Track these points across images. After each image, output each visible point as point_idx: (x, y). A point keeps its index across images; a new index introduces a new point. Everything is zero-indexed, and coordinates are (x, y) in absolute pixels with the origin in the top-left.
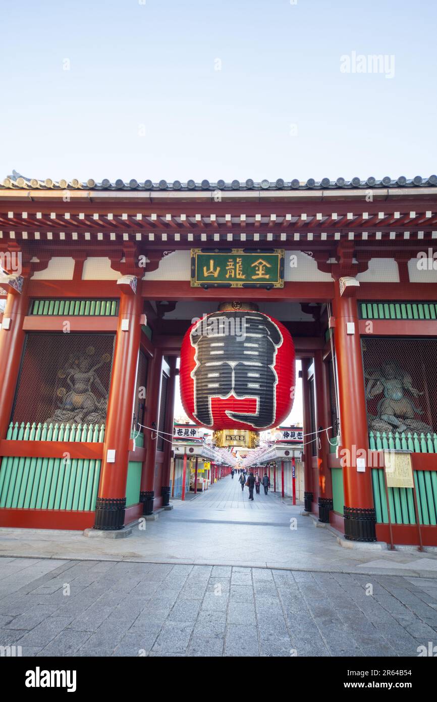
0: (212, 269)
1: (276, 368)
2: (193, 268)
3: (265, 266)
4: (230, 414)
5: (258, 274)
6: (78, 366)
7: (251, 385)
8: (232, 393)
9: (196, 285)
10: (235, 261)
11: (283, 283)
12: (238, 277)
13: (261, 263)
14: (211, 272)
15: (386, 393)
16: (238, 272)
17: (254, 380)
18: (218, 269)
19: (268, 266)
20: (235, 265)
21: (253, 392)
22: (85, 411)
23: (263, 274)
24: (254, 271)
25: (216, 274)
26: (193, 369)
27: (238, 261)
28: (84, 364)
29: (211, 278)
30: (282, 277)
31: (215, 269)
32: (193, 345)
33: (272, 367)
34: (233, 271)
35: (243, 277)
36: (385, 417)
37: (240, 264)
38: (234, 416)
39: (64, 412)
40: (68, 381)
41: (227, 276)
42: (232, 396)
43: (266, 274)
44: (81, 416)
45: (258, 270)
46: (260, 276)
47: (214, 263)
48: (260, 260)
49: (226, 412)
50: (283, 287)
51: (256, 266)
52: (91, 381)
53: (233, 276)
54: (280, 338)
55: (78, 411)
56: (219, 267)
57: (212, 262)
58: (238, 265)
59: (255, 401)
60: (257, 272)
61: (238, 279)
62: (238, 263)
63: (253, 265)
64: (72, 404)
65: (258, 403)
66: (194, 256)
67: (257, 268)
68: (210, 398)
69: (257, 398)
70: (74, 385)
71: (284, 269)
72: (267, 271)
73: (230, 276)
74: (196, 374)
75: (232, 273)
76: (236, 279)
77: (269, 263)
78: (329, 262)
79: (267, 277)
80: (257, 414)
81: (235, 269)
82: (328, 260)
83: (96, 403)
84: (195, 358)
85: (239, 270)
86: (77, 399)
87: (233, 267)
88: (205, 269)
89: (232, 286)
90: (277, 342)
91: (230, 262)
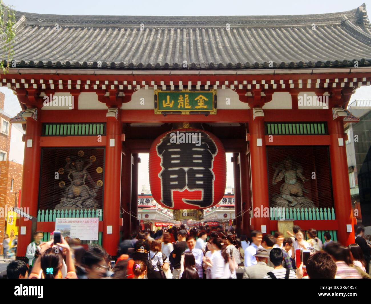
0: (168, 102)
1: (213, 170)
2: (156, 102)
3: (204, 100)
4: (185, 200)
5: (199, 105)
6: (75, 166)
7: (198, 182)
8: (186, 188)
9: (158, 113)
10: (184, 96)
11: (216, 111)
12: (186, 107)
13: (201, 98)
14: (168, 104)
15: (285, 180)
16: (186, 104)
17: (199, 179)
18: (173, 102)
19: (206, 99)
20: (184, 99)
21: (199, 186)
22: (83, 198)
23: (202, 105)
24: (196, 103)
25: (171, 106)
26: (159, 172)
27: (186, 97)
28: (79, 165)
29: (168, 108)
30: (215, 106)
31: (171, 102)
32: (159, 155)
33: (211, 169)
34: (183, 103)
35: (190, 107)
36: (284, 196)
37: (187, 98)
38: (188, 202)
39: (69, 200)
40: (69, 177)
41: (179, 107)
42: (186, 190)
43: (205, 105)
44: (81, 202)
45: (200, 102)
46: (201, 107)
47: (170, 98)
48: (201, 96)
49: (183, 199)
50: (216, 114)
51: (198, 100)
52: (85, 177)
53: (183, 107)
54: (216, 150)
55: (77, 198)
56: (173, 100)
57: (168, 97)
58: (186, 99)
59: (201, 192)
60: (199, 104)
61: (186, 108)
62: (186, 98)
63: (196, 99)
64: (73, 194)
65: (202, 193)
66: (156, 94)
67: (198, 101)
68: (172, 191)
69: (202, 190)
70: (73, 180)
71: (216, 103)
72: (206, 103)
73: (181, 107)
74: (162, 175)
75: (182, 104)
76: (185, 109)
77: (207, 97)
78: (246, 95)
79: (205, 107)
80: (202, 200)
81: (184, 102)
82: (246, 93)
83: (90, 192)
84: (161, 164)
85: (187, 103)
86: (77, 190)
87: (183, 101)
88: (164, 102)
89: (182, 114)
90: (214, 153)
91: (181, 97)
